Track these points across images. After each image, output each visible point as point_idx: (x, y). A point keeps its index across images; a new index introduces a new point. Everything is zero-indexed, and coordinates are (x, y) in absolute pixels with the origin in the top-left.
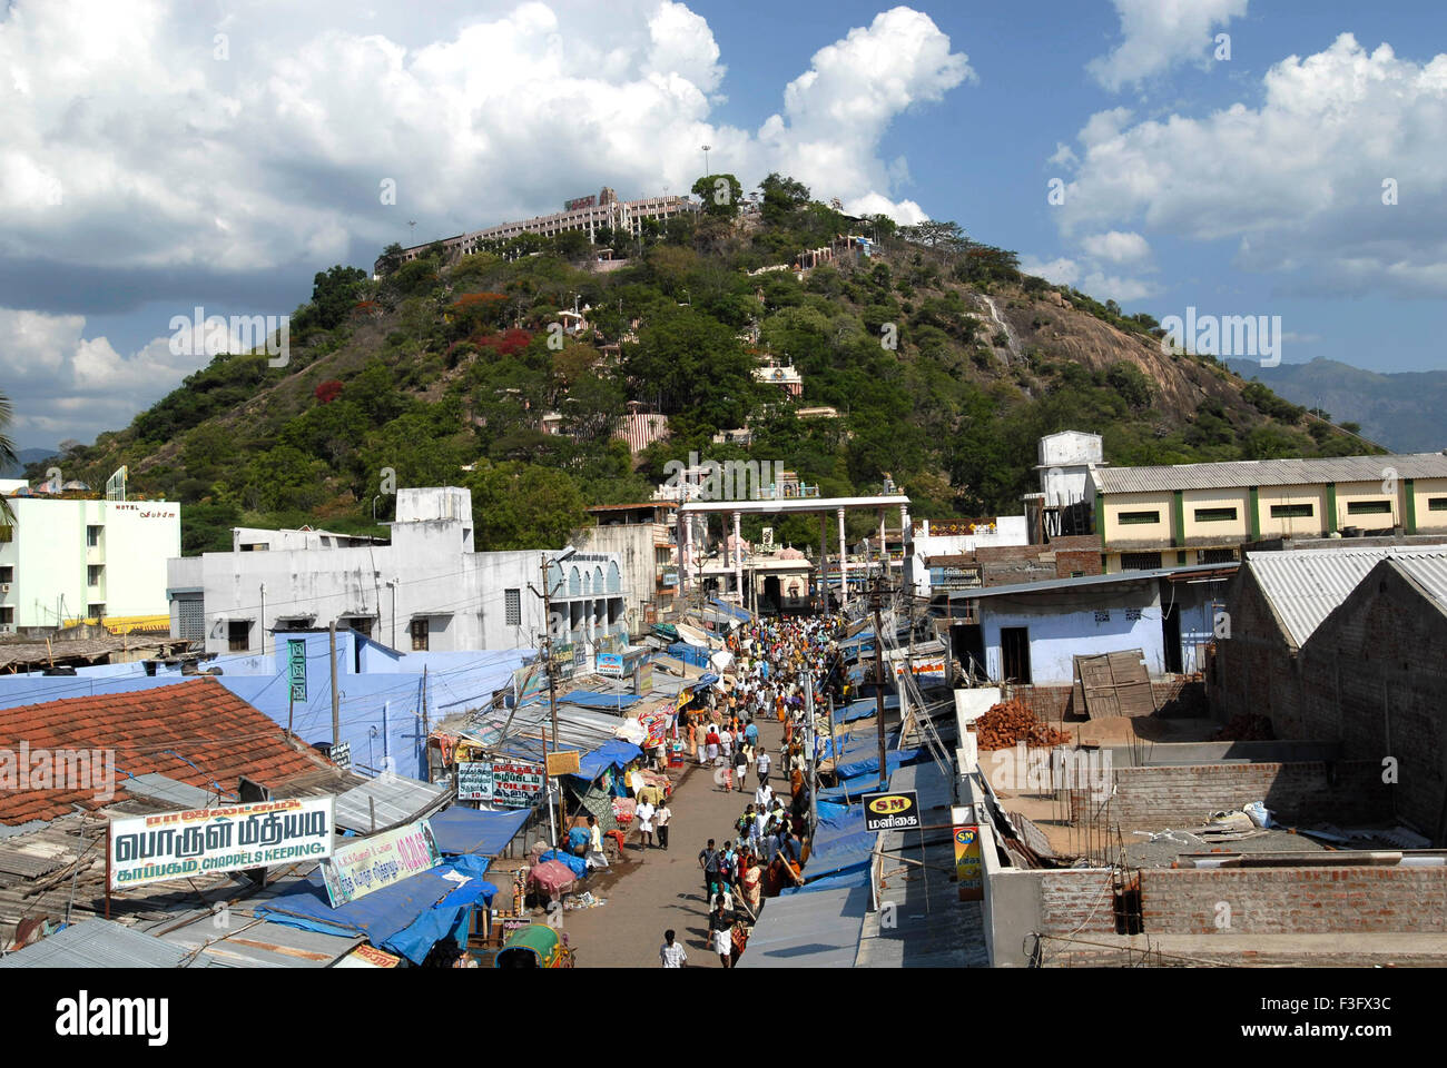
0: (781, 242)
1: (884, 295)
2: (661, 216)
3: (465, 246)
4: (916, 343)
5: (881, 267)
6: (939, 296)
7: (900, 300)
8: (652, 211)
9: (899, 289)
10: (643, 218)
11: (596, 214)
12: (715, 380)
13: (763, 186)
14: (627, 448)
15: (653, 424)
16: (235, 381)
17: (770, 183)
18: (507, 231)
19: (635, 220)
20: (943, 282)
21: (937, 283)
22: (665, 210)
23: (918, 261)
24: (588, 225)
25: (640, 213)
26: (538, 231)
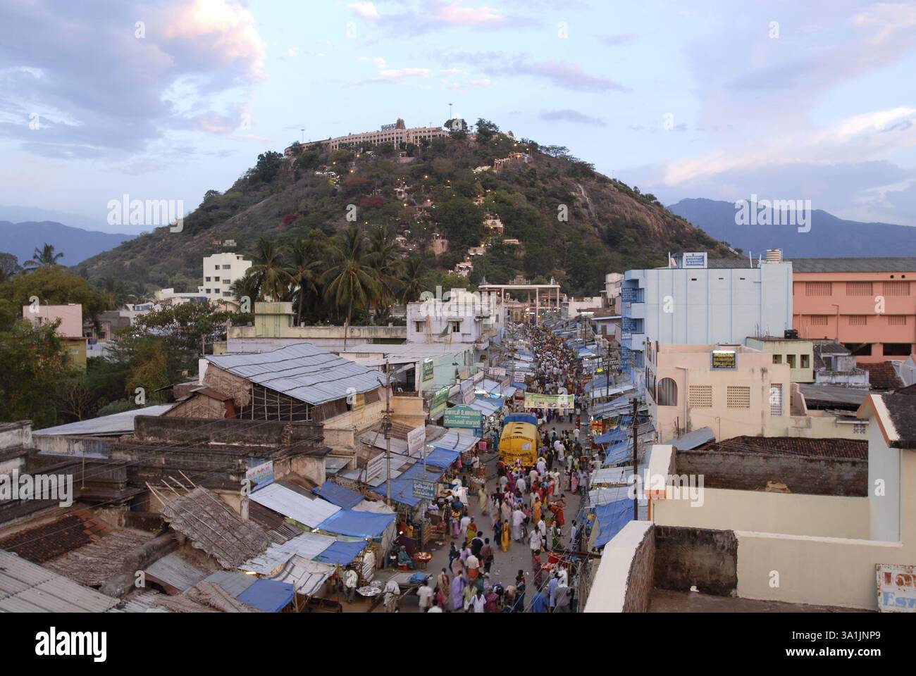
0: (487, 154)
1: (534, 183)
2: (429, 137)
3: (332, 144)
4: (548, 206)
5: (532, 169)
6: (558, 184)
7: (541, 185)
8: (425, 134)
9: (541, 180)
10: (420, 137)
11: (397, 133)
12: (469, 226)
13: (477, 124)
14: (434, 253)
15: (443, 243)
16: (226, 207)
17: (480, 123)
18: (353, 139)
19: (416, 138)
20: (561, 177)
21: (558, 177)
22: (431, 134)
23: (549, 166)
24: (393, 139)
25: (418, 135)
26: (368, 140)
